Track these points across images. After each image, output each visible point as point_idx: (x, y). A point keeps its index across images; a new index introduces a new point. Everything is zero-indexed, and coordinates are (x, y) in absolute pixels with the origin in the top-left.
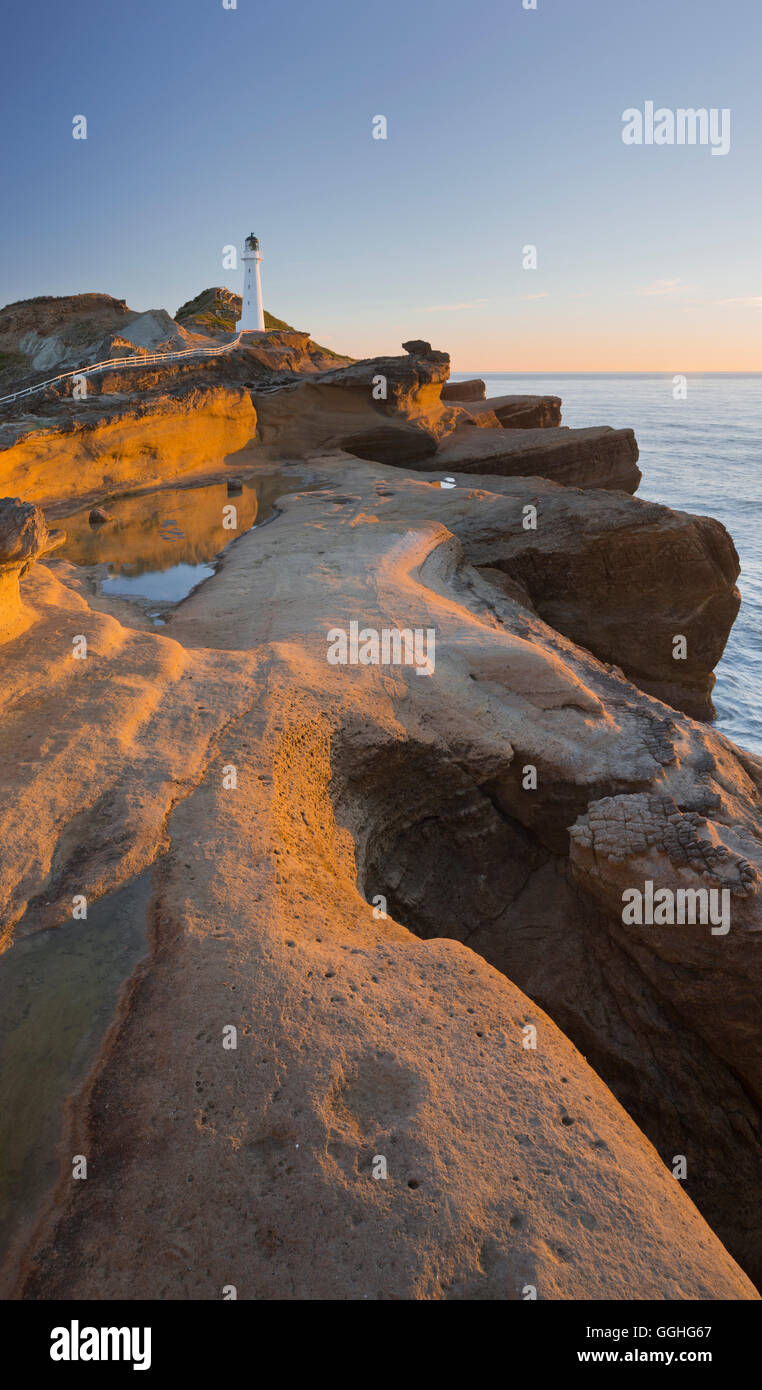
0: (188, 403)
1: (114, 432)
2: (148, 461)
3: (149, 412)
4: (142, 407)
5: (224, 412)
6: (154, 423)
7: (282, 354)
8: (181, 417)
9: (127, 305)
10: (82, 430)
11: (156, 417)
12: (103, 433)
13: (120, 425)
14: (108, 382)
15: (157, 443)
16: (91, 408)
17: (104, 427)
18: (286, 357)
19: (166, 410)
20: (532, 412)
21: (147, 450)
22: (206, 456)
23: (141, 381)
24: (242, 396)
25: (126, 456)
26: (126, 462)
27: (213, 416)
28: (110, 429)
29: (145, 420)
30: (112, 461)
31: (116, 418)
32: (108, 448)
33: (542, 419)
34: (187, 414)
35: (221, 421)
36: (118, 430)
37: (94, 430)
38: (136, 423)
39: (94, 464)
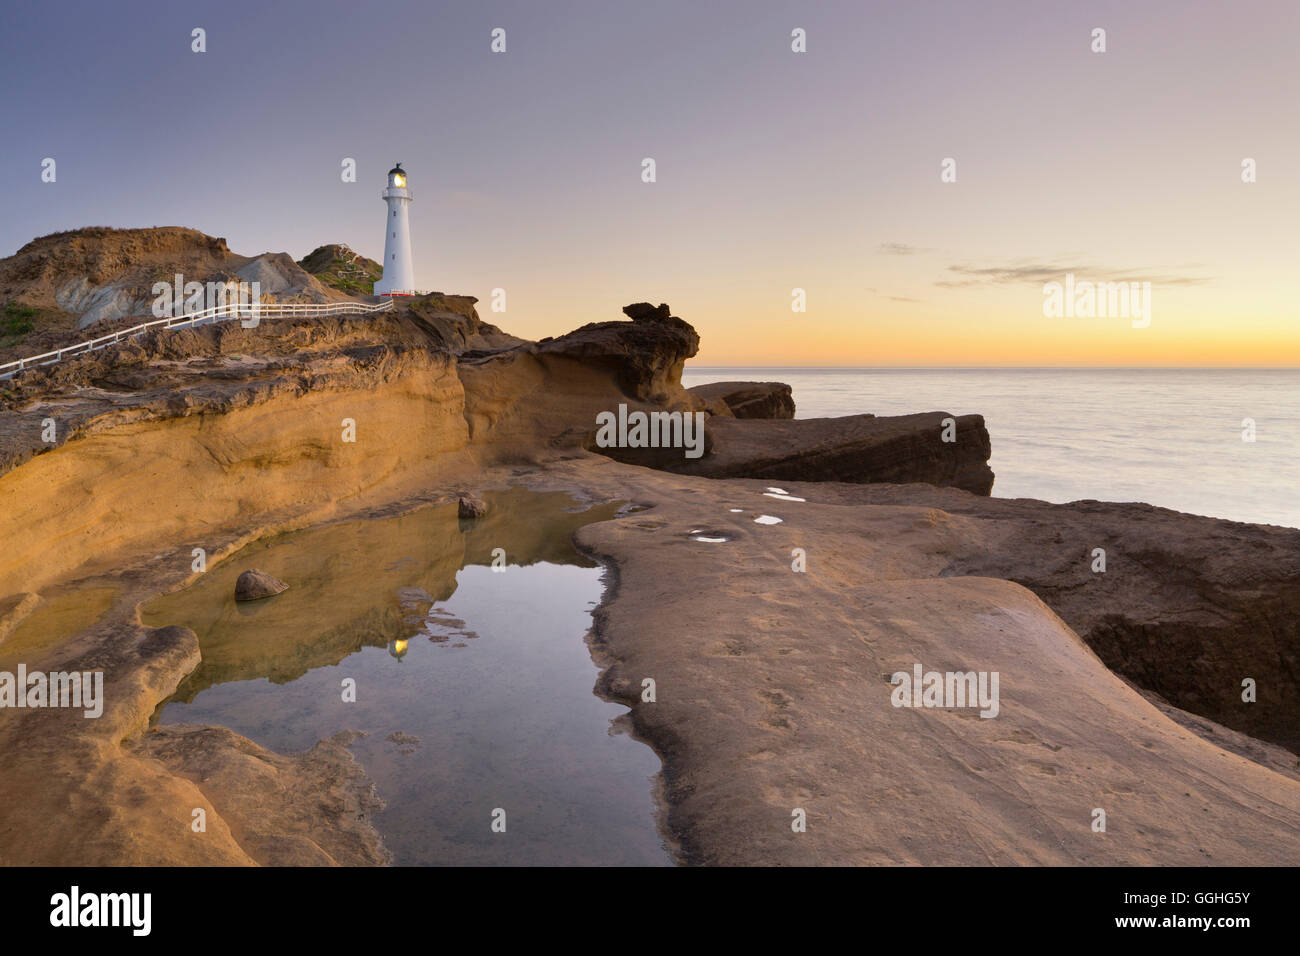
0: (376, 374)
1: (257, 419)
2: (314, 470)
3: (318, 385)
4: (306, 375)
5: (426, 392)
6: (325, 403)
7: (452, 322)
8: (365, 396)
9: (228, 246)
10: (201, 414)
11: (327, 394)
12: (239, 421)
13: (270, 407)
14: (231, 337)
15: (331, 438)
16: (212, 377)
17: (242, 408)
18: (457, 325)
19: (344, 382)
20: (765, 401)
21: (314, 451)
22: (400, 461)
23: (284, 339)
24: (447, 366)
25: (279, 462)
26: (278, 474)
27: (410, 395)
28: (251, 413)
29: (311, 398)
30: (253, 471)
31: (262, 394)
32: (249, 448)
33: (775, 410)
34: (373, 390)
35: (421, 405)
36: (266, 416)
37: (224, 413)
38: (295, 403)
39: (221, 479)
